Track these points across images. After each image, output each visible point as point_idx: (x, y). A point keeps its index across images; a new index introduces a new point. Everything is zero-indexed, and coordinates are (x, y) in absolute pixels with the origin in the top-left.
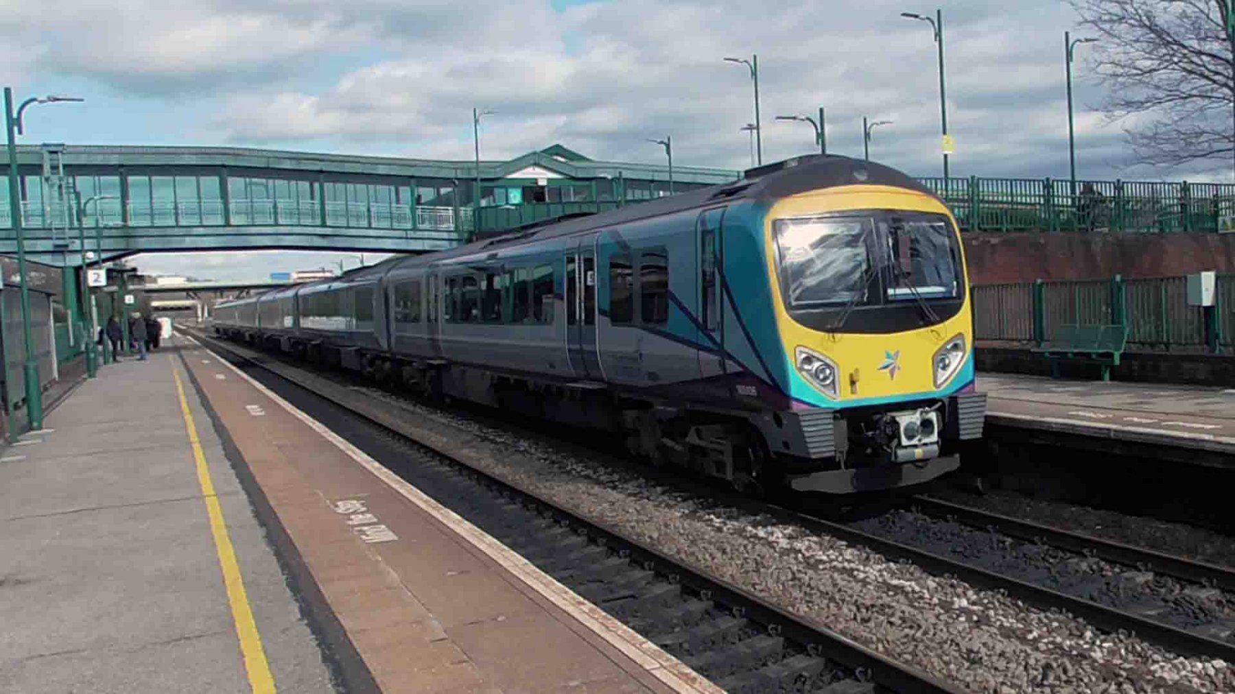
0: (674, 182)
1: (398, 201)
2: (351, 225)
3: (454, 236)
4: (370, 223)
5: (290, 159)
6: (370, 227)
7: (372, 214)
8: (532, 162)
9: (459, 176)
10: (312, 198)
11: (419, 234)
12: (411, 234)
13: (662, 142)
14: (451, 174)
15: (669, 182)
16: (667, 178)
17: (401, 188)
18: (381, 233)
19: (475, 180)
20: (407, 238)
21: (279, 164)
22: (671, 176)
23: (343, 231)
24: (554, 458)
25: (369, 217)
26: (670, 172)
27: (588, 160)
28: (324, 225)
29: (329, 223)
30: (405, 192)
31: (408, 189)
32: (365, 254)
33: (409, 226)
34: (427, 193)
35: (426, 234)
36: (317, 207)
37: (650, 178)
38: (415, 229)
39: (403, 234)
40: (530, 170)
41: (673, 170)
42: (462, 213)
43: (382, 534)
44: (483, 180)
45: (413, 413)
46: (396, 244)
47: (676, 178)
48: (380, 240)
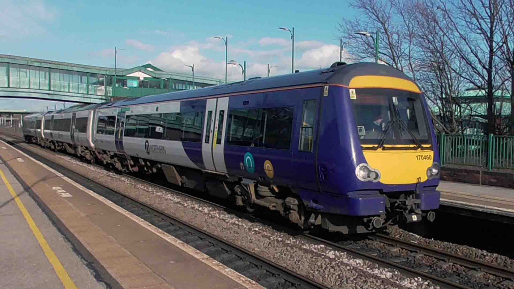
0: (194, 82)
1: (81, 82)
2: (61, 91)
3: (104, 97)
4: (69, 90)
5: (37, 62)
6: (69, 92)
7: (70, 86)
8: (138, 70)
9: (108, 74)
10: (45, 78)
11: (89, 96)
12: (86, 96)
13: (190, 66)
14: (104, 73)
15: (192, 82)
16: (192, 81)
17: (83, 77)
18: (73, 95)
19: (114, 76)
20: (83, 97)
21: (32, 63)
22: (193, 80)
23: (57, 93)
24: (133, 183)
25: (69, 88)
26: (193, 78)
27: (161, 71)
28: (50, 90)
29: (52, 89)
30: (85, 78)
31: (86, 77)
32: (66, 103)
33: (86, 92)
34: (94, 80)
35: (92, 96)
36: (48, 82)
37: (186, 80)
38: (88, 94)
39: (82, 95)
40: (137, 73)
41: (194, 77)
42: (108, 89)
43: (68, 195)
44: (117, 76)
45: (81, 166)
46: (79, 99)
47: (195, 80)
48: (73, 98)
